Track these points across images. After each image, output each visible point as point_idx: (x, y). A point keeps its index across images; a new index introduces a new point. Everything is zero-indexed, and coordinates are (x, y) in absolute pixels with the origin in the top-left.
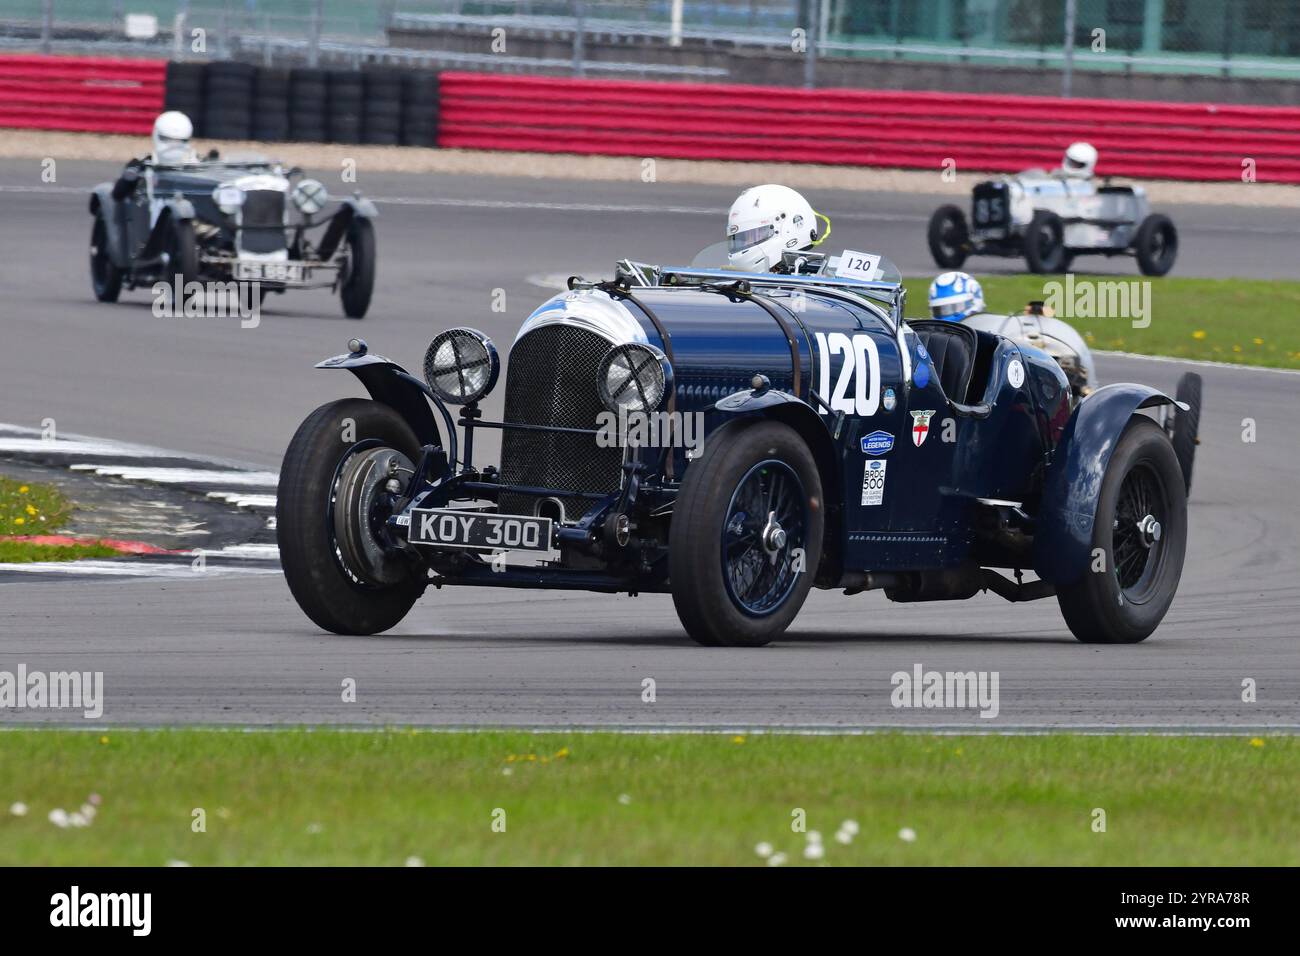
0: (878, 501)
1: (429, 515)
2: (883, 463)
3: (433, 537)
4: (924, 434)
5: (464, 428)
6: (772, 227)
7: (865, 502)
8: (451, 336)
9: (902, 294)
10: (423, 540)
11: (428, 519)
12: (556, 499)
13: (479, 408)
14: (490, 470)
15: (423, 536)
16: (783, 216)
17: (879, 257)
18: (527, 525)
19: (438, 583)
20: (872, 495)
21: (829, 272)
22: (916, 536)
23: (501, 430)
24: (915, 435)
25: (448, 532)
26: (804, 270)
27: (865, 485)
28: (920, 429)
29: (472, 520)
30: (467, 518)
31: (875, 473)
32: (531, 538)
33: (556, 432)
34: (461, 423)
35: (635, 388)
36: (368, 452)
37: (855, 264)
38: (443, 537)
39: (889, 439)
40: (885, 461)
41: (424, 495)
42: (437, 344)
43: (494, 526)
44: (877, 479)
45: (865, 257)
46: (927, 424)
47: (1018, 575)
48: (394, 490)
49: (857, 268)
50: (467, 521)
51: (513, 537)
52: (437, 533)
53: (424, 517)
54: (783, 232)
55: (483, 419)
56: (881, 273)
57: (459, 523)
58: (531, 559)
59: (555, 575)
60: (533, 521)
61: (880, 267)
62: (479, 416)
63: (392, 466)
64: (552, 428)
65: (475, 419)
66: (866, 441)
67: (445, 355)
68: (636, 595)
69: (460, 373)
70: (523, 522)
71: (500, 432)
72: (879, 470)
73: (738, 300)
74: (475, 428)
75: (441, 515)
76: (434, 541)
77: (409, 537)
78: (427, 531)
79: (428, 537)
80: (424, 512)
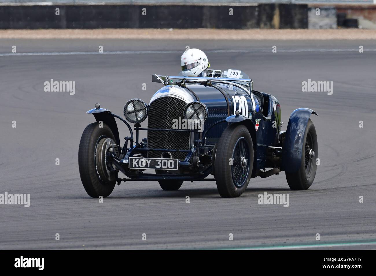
1: (135, 159)
3: (137, 166)
4: (258, 127)
5: (136, 130)
6: (198, 62)
8: (133, 101)
9: (252, 83)
11: (135, 161)
12: (169, 152)
13: (140, 124)
15: (134, 166)
16: (201, 59)
17: (241, 71)
18: (169, 161)
21: (224, 76)
23: (147, 131)
24: (256, 127)
25: (142, 164)
26: (215, 76)
28: (257, 125)
29: (150, 160)
32: (171, 165)
33: (168, 131)
34: (134, 129)
35: (196, 116)
36: (104, 139)
37: (233, 73)
38: (140, 166)
42: (127, 105)
43: (158, 162)
45: (236, 71)
46: (259, 123)
47: (264, 169)
48: (112, 151)
49: (233, 75)
51: (165, 165)
52: (138, 165)
53: (134, 160)
54: (201, 64)
55: (141, 127)
56: (242, 76)
57: (146, 162)
59: (169, 177)
60: (171, 160)
61: (241, 74)
62: (140, 126)
63: (111, 144)
64: (167, 130)
65: (139, 127)
67: (130, 108)
68: (193, 182)
69: (136, 113)
73: (207, 86)
74: (139, 131)
75: (139, 159)
76: (137, 168)
77: (129, 166)
78: (135, 164)
79: (135, 166)
80: (134, 158)
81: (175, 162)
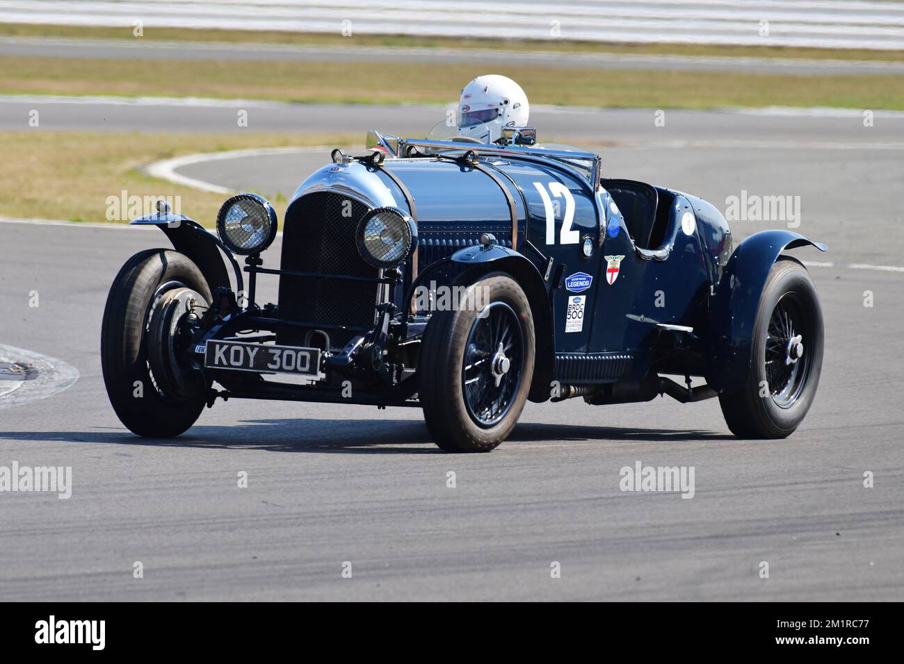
0: (579, 329)
1: (222, 345)
2: (583, 298)
3: (225, 362)
4: (616, 275)
5: (249, 273)
6: (497, 110)
7: (569, 329)
8: (239, 199)
9: (598, 162)
10: (216, 365)
11: (220, 349)
12: (321, 331)
13: (261, 257)
14: (269, 306)
15: (216, 362)
16: (506, 102)
18: (300, 354)
19: (225, 396)
20: (574, 325)
22: (609, 355)
23: (279, 275)
24: (609, 275)
25: (237, 359)
26: (519, 142)
27: (568, 316)
28: (613, 270)
29: (256, 349)
30: (252, 348)
31: (577, 307)
32: (303, 365)
33: (323, 278)
34: (246, 269)
38: (232, 363)
39: (589, 279)
40: (585, 296)
41: (216, 328)
42: (227, 206)
43: (274, 354)
44: (578, 311)
46: (618, 266)
47: (688, 381)
48: (193, 323)
50: (252, 351)
51: (289, 363)
52: (228, 359)
53: (218, 347)
54: (505, 114)
57: (246, 353)
58: (302, 380)
60: (305, 351)
62: (261, 264)
63: (191, 303)
64: (320, 275)
66: (570, 281)
67: (234, 215)
68: (384, 408)
70: (297, 351)
71: (278, 277)
72: (580, 304)
73: (467, 169)
74: (257, 274)
75: (231, 346)
76: (225, 366)
77: (205, 362)
78: (220, 358)
79: (221, 363)
80: (218, 343)
81: (314, 355)
